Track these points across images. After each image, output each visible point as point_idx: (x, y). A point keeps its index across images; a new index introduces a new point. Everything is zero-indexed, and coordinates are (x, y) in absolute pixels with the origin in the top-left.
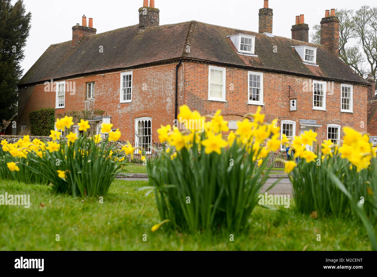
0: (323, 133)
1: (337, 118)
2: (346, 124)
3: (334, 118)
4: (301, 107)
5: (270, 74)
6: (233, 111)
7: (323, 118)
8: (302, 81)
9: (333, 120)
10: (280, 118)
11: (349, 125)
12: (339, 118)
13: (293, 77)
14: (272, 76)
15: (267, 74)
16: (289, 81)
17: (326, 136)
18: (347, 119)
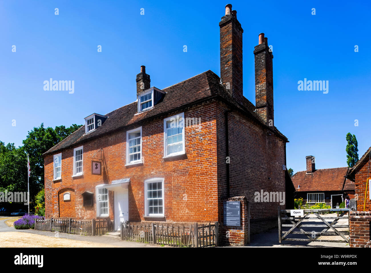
0: (138, 193)
1: (158, 169)
2: (173, 173)
3: (154, 169)
4: (113, 168)
5: (88, 144)
6: (65, 186)
7: (138, 173)
8: (115, 139)
9: (152, 173)
10: (94, 184)
11: (179, 174)
12: (161, 168)
13: (106, 138)
14: (90, 145)
15: (86, 145)
16: (102, 144)
17: (143, 196)
18: (175, 166)
